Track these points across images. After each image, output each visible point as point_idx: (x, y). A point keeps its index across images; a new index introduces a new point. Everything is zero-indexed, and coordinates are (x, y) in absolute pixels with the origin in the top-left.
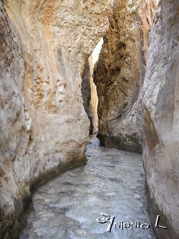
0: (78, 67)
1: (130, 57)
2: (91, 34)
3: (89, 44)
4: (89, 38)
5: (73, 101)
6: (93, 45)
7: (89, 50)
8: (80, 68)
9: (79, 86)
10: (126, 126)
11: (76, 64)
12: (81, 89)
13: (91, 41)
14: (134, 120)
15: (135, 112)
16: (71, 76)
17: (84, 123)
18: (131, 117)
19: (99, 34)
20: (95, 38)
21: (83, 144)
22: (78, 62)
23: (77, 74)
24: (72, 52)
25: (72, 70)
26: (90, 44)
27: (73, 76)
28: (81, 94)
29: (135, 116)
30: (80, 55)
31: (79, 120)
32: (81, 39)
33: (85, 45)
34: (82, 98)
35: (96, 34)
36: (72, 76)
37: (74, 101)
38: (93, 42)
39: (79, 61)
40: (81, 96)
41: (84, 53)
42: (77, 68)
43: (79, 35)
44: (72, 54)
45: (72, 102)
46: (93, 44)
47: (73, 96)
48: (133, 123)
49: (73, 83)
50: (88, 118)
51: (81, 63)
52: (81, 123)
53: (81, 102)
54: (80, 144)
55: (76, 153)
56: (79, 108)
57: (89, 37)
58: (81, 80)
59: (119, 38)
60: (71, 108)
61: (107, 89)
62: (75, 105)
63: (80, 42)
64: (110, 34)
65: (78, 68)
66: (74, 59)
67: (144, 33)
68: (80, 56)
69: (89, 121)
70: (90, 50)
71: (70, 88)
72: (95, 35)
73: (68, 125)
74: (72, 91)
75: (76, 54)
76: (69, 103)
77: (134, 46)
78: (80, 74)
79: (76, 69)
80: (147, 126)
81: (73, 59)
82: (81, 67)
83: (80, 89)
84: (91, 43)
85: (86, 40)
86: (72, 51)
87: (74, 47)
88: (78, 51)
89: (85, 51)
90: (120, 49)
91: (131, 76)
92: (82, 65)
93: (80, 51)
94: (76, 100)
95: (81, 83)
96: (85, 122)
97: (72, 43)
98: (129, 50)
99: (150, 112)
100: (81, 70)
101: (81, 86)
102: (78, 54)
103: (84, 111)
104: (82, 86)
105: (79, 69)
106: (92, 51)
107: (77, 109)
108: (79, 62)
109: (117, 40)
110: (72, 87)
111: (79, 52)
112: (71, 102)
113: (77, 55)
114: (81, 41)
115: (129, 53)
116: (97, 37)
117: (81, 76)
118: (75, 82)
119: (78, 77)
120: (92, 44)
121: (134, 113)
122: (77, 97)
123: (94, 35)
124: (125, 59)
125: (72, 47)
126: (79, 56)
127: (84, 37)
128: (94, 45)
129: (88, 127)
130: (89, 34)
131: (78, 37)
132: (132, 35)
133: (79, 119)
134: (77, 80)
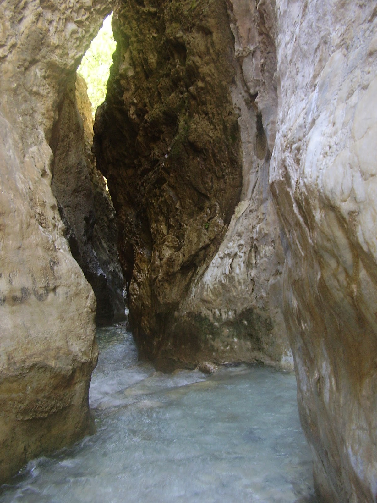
0: (35, 111)
1: (203, 80)
2: (71, 5)
3: (68, 36)
4: (65, 16)
5: (25, 226)
6: (80, 39)
7: (67, 54)
8: (43, 114)
9: (44, 174)
10: (216, 293)
11: (26, 101)
12: (49, 182)
13: (72, 26)
14: (237, 271)
15: (240, 245)
16: (11, 141)
17: (70, 298)
18: (228, 261)
19: (98, 7)
20: (84, 18)
21: (77, 375)
22: (31, 93)
23: (31, 134)
24: (9, 62)
25: (14, 122)
26: (71, 36)
27: (20, 141)
28: (51, 200)
29: (241, 257)
30: (38, 71)
31: (54, 289)
32: (37, 20)
33: (54, 40)
34: (57, 212)
35: (87, 5)
36: (14, 139)
37: (29, 225)
38: (80, 30)
39: (35, 89)
40: (53, 207)
41: (51, 66)
42: (31, 113)
43: (31, 6)
44: (10, 67)
45: (22, 227)
46: (80, 35)
47: (22, 206)
48: (236, 279)
49: (18, 161)
50: (83, 281)
51: (42, 96)
52: (61, 300)
53: (55, 226)
54: (64, 376)
55: (54, 410)
56: (50, 248)
57: (64, 14)
58: (47, 151)
59: (161, 29)
60: (21, 251)
61: (142, 185)
62: (33, 239)
63: (34, 28)
64: (134, 22)
65: (36, 115)
66: (19, 85)
67: (235, 7)
68: (39, 73)
69: (89, 291)
70: (72, 54)
71: (8, 180)
72: (85, 9)
73: (13, 313)
74: (17, 190)
75: (23, 69)
76: (9, 234)
77: (211, 48)
78: (42, 134)
79: (28, 118)
80: (336, 283)
81: (14, 85)
82: (44, 111)
83: (46, 181)
84: (74, 32)
85: (54, 24)
86: (9, 58)
87: (14, 46)
88: (29, 59)
89: (55, 58)
90: (169, 59)
91: (211, 135)
92: (49, 103)
93: (38, 57)
94: (33, 221)
95: (47, 162)
96: (77, 294)
97: (7, 33)
98: (197, 59)
99: (351, 213)
100: (45, 121)
101: (48, 171)
102: (33, 68)
103: (69, 256)
104: (52, 171)
105: (38, 117)
106: (77, 56)
107: (40, 252)
108: (37, 93)
109: (155, 35)
110: (18, 176)
111: (34, 62)
112: (18, 227)
113: (28, 72)
114: (39, 25)
115: (197, 68)
116: (91, 13)
117: (47, 139)
118: (27, 159)
119: (37, 143)
120: (77, 36)
121: (237, 250)
122: (39, 210)
123: (81, 8)
124: (187, 88)
125: (9, 44)
126: (36, 75)
127: (48, 15)
128: (84, 40)
129: (87, 312)
130: (63, 6)
131: (27, 12)
132: (199, 14)
133: (51, 286)
134: (33, 152)
